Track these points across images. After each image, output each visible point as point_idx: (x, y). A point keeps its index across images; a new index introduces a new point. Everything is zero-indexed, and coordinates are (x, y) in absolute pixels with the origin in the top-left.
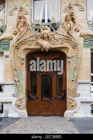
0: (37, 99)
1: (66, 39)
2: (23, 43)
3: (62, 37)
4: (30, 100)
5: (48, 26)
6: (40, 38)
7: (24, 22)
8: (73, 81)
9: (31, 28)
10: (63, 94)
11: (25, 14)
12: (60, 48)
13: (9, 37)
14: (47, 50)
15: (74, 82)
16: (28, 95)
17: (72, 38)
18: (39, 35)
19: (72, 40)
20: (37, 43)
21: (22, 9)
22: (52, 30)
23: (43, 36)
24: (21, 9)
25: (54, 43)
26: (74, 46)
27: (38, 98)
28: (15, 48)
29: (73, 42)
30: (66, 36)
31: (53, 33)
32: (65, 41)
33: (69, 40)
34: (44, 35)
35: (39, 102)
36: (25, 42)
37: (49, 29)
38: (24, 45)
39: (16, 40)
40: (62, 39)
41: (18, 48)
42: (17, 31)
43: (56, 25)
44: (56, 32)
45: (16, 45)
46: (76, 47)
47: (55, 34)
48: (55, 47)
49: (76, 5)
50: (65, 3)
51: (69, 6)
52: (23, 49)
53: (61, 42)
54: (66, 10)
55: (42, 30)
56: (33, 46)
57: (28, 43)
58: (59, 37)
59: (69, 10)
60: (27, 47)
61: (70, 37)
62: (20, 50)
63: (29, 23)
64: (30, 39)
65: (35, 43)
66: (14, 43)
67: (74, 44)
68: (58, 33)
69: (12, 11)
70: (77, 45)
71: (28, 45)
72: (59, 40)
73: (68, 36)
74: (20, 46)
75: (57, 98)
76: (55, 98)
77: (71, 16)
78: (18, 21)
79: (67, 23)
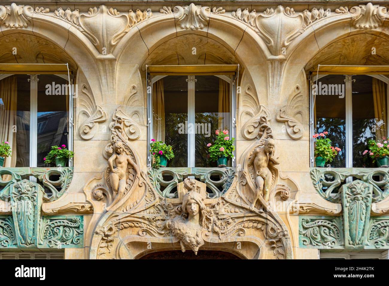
1: (251, 218)
2: (126, 225)
3: (241, 213)
5: (198, 179)
6: (177, 213)
7: (129, 164)
9: (148, 181)
11: (129, 139)
13: (83, 207)
14: (196, 249)
17: (269, 218)
18: (175, 205)
19: (269, 222)
20: (169, 230)
21: (120, 123)
22: (209, 190)
23: (186, 209)
24: (119, 125)
25: (217, 229)
26: (274, 241)
28: (103, 239)
29: (272, 229)
30: (251, 212)
31: (213, 201)
32: (251, 224)
33: (259, 222)
36: (130, 224)
37: (203, 186)
38: (128, 232)
39: (106, 216)
40: (241, 220)
41: (110, 238)
42: (107, 189)
43: (222, 175)
44: (223, 198)
45: (106, 230)
46: (279, 244)
47: (218, 204)
48: (220, 242)
49: (278, 122)
50: (248, 114)
51: (260, 124)
52: (126, 242)
53: (237, 227)
54: (250, 133)
55: (181, 189)
56: (156, 235)
57: (140, 225)
58: (230, 214)
59: (260, 136)
60: (137, 239)
61: (264, 215)
62: (115, 244)
63: (142, 166)
64: (146, 215)
65: (162, 226)
66: (101, 223)
67: (275, 235)
68: (227, 202)
69: (90, 128)
70: (284, 239)
71: (140, 233)
72: (230, 221)
73: (257, 211)
74: (116, 235)
77: (265, 153)
78: (111, 160)
79: (255, 173)
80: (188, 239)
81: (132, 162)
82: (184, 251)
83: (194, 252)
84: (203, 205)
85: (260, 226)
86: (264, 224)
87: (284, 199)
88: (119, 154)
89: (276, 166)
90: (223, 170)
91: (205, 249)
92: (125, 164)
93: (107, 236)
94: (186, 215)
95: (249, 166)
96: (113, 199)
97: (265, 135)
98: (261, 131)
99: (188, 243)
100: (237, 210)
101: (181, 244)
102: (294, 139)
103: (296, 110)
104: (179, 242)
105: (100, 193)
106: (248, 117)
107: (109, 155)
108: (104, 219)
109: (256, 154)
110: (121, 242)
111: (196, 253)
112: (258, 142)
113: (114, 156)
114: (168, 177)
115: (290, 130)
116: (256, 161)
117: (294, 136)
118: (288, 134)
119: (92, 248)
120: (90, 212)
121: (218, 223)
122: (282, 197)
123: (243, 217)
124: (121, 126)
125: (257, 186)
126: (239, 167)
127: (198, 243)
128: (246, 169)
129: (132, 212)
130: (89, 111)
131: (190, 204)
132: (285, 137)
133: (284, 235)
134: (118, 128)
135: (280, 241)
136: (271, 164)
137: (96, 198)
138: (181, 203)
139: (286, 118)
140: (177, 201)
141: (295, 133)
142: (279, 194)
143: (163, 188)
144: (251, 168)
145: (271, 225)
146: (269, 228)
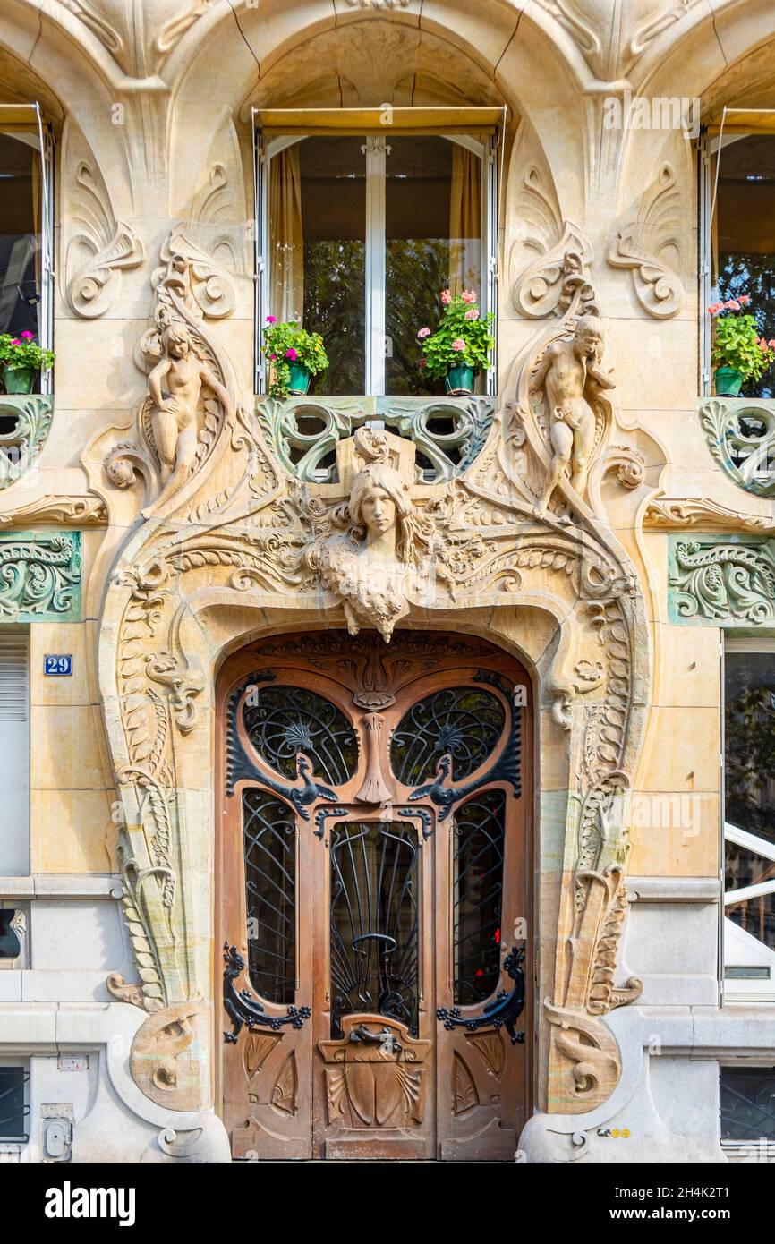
0: (298, 1026)
1: (538, 540)
2: (196, 559)
3: (510, 526)
4: (244, 1029)
5: (394, 430)
6: (335, 526)
7: (205, 385)
8: (588, 880)
9: (257, 435)
10: (505, 984)
11: (205, 316)
12: (494, 612)
13: (80, 507)
14: (388, 628)
15: (597, 890)
16: (228, 991)
17: (587, 539)
18: (329, 503)
19: (585, 552)
20: (315, 573)
21: (182, 272)
22: (423, 461)
23: (360, 514)
24: (176, 276)
25: (444, 571)
26: (600, 603)
27: (305, 1012)
28: (134, 598)
29: (595, 571)
30: (538, 522)
31: (435, 491)
32: (537, 557)
33: (559, 551)
34: (367, 508)
35: (317, 1050)
36: (209, 555)
37: (407, 450)
38: (202, 578)
39: (144, 533)
40: (509, 545)
41: (153, 596)
42: (145, 456)
43: (458, 419)
44: (460, 484)
45: (142, 572)
46: (614, 615)
47: (448, 499)
48: (453, 606)
49: (613, 267)
50: (531, 245)
51: (563, 273)
52: (197, 607)
53: (500, 566)
54: (535, 299)
55: (347, 458)
56: (279, 586)
57: (235, 558)
58: (480, 528)
59: (564, 308)
60: (228, 598)
61: (572, 531)
62: (166, 613)
63: (240, 393)
64: (252, 529)
65: (294, 562)
66: (128, 554)
67: (603, 587)
68: (472, 494)
69: (100, 285)
70: (626, 599)
71: (236, 581)
72: (481, 547)
73: (553, 519)
74: (168, 587)
75: (456, 1013)
76: (439, 1014)
77: (577, 357)
78: (157, 375)
79: (548, 412)
80: (364, 600)
81: (213, 380)
82: (353, 631)
83: (380, 636)
84: (406, 504)
85: (560, 562)
86: (571, 556)
87: (628, 485)
88: (177, 358)
89: (605, 395)
90: (462, 403)
91: (411, 627)
92: (193, 387)
93: (146, 589)
94: (360, 531)
95: (532, 392)
96: (162, 487)
97: (576, 305)
98: (565, 294)
99: (366, 609)
100: (499, 517)
101: (348, 613)
102: (657, 318)
103: (665, 235)
104: (341, 607)
105: (125, 469)
106: (531, 253)
107: (152, 362)
108: (136, 543)
109: (551, 361)
110: (184, 607)
111: (388, 639)
112: (559, 326)
113: (165, 365)
114: (311, 423)
115: (644, 292)
116: (551, 379)
117: (657, 309)
118: (641, 305)
119: (105, 623)
120: (100, 522)
121: (449, 553)
122: (622, 480)
123: (516, 537)
124: (184, 279)
125: (553, 450)
126: (505, 396)
127: (393, 611)
128: (524, 403)
129: (214, 523)
130: (96, 238)
131: (372, 501)
132: (631, 311)
133: (627, 589)
134: (175, 285)
135: (616, 604)
136: (593, 389)
137: (115, 482)
138: (347, 498)
139: (634, 257)
140: (335, 491)
141: (659, 300)
142: (613, 471)
143: (297, 454)
144: (538, 398)
145: (591, 560)
146: (587, 569)
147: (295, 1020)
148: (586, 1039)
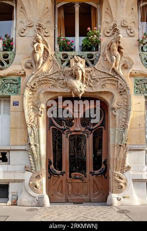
1: (110, 78)
2: (43, 82)
4: (52, 176)
7: (45, 49)
8: (120, 146)
9: (55, 59)
10: (103, 166)
11: (45, 36)
12: (101, 92)
13: (20, 72)
14: (80, 95)
15: (122, 148)
16: (49, 168)
17: (119, 78)
18: (69, 71)
20: (66, 85)
23: (75, 73)
25: (91, 84)
26: (122, 91)
27: (64, 172)
28: (31, 90)
29: (120, 84)
30: (109, 75)
31: (89, 69)
32: (109, 82)
33: (114, 80)
35: (66, 180)
36: (45, 82)
37: (84, 61)
38: (44, 86)
39: (33, 76)
41: (34, 90)
42: (33, 62)
43: (93, 56)
44: (94, 68)
45: (32, 84)
46: (124, 93)
47: (92, 71)
48: (93, 91)
49: (123, 27)
50: (107, 23)
51: (113, 28)
52: (43, 92)
53: (102, 84)
54: (108, 33)
55: (73, 64)
56: (59, 88)
57: (50, 82)
58: (98, 76)
59: (113, 34)
60: (49, 90)
61: (116, 76)
62: (37, 93)
64: (53, 76)
65: (62, 83)
66: (30, 81)
67: (122, 87)
68: (96, 70)
69: (25, 30)
70: (127, 90)
71: (51, 87)
72: (98, 80)
73: (112, 74)
74: (37, 88)
75: (94, 172)
76: (91, 173)
77: (116, 42)
78: (35, 46)
79: (111, 54)
80: (76, 90)
81: (46, 47)
83: (79, 97)
85: (114, 83)
86: (116, 81)
87: (126, 68)
88: (39, 43)
90: (94, 53)
91: (85, 96)
92: (42, 49)
93: (33, 88)
94: (75, 77)
95: (108, 50)
96: (36, 68)
97: (116, 33)
98: (114, 31)
100: (102, 74)
101: (72, 92)
102: (131, 36)
103: (131, 21)
104: (71, 92)
105: (29, 65)
106: (107, 24)
107: (34, 43)
108: (31, 78)
109: (112, 43)
110: (40, 91)
111: (80, 98)
112: (112, 38)
113: (37, 44)
114: (66, 57)
115: (128, 31)
116: (111, 47)
117: (131, 35)
118: (128, 34)
119: (25, 95)
120: (24, 75)
121: (92, 81)
123: (105, 78)
124: (41, 28)
125: (112, 61)
126: (102, 51)
127: (81, 92)
128: (106, 51)
129: (46, 75)
130: (24, 21)
131: (77, 70)
133: (127, 88)
134: (39, 29)
135: (125, 91)
136: (119, 49)
137: (27, 67)
138: (72, 70)
139: (127, 25)
140: (70, 69)
141: (131, 33)
142: (124, 65)
143: (63, 62)
144: (109, 51)
145: (120, 82)
146: (119, 84)
147: (62, 174)
148: (120, 178)
